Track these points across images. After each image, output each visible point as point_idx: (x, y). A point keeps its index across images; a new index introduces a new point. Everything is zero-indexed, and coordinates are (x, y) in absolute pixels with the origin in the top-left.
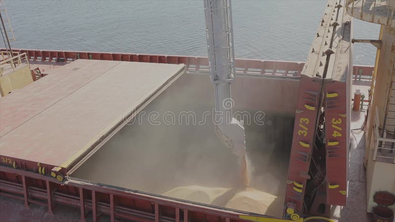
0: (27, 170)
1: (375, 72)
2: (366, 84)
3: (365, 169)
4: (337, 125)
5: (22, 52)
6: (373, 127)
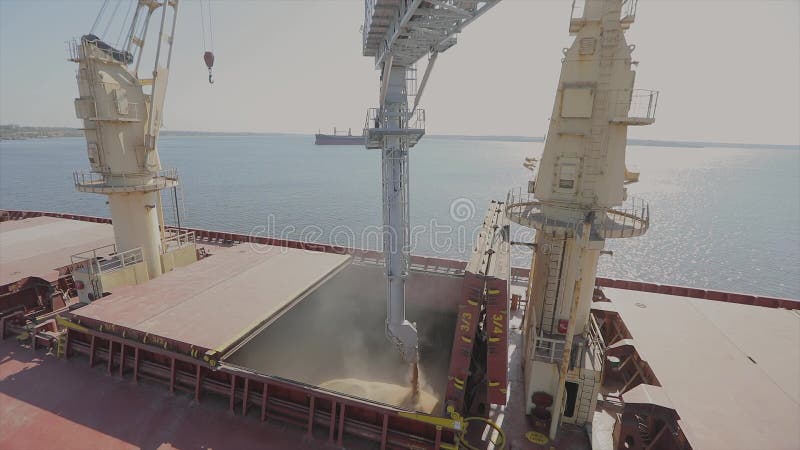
0: (179, 352)
1: (531, 274)
2: (522, 285)
3: (523, 369)
4: (499, 322)
5: (190, 231)
6: (530, 326)
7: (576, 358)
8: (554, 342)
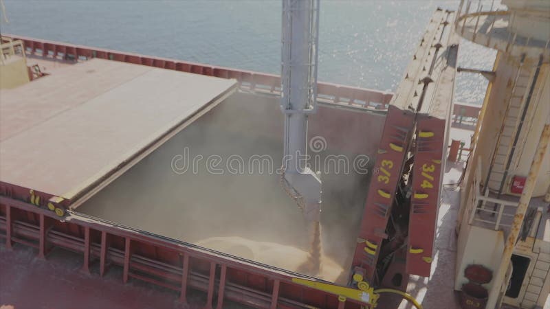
0: (15, 198)
1: (482, 114)
2: (467, 128)
3: (457, 235)
4: (429, 173)
6: (472, 181)
7: (530, 226)
8: (503, 203)
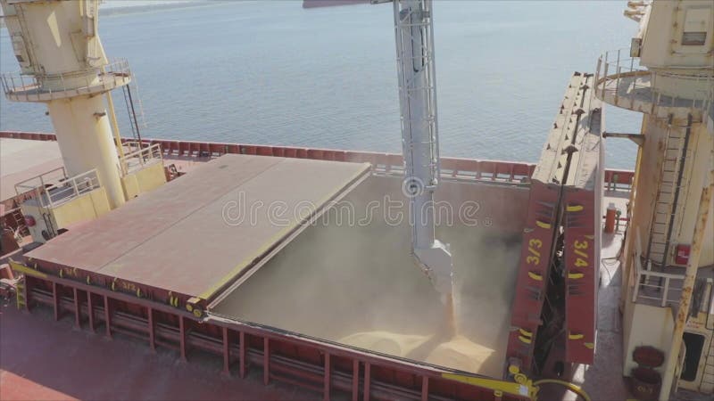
0: (155, 300)
1: (635, 179)
2: (623, 195)
3: (621, 315)
4: (582, 250)
5: (154, 142)
6: (632, 255)
7: (701, 299)
8: (668, 277)
